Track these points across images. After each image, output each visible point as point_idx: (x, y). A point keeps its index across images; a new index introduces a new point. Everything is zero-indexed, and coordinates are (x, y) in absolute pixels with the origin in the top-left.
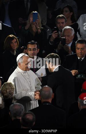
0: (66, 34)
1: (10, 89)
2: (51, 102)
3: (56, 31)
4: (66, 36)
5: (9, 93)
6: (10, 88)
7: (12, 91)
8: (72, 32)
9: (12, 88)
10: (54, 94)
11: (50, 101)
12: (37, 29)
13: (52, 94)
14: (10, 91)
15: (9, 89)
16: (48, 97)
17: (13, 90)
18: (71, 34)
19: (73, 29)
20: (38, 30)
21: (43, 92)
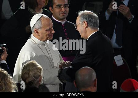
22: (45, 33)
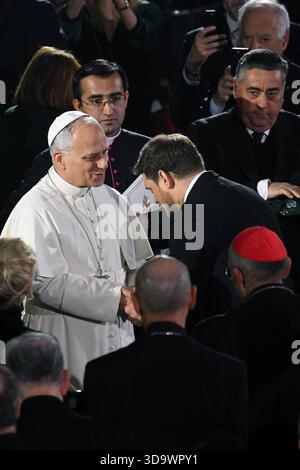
0: (251, 30)
1: (18, 267)
2: (182, 324)
3: (214, 28)
4: (253, 38)
5: (13, 285)
6: (15, 260)
7: (26, 276)
8: (278, 23)
9: (23, 263)
10: (195, 289)
11: (180, 318)
12: (119, 8)
13: (189, 290)
14: (14, 276)
15: (11, 265)
16: (171, 305)
17: (27, 269)
18: (275, 30)
19: (282, 7)
20: (124, 12)
21: (148, 281)
22: (80, 165)
